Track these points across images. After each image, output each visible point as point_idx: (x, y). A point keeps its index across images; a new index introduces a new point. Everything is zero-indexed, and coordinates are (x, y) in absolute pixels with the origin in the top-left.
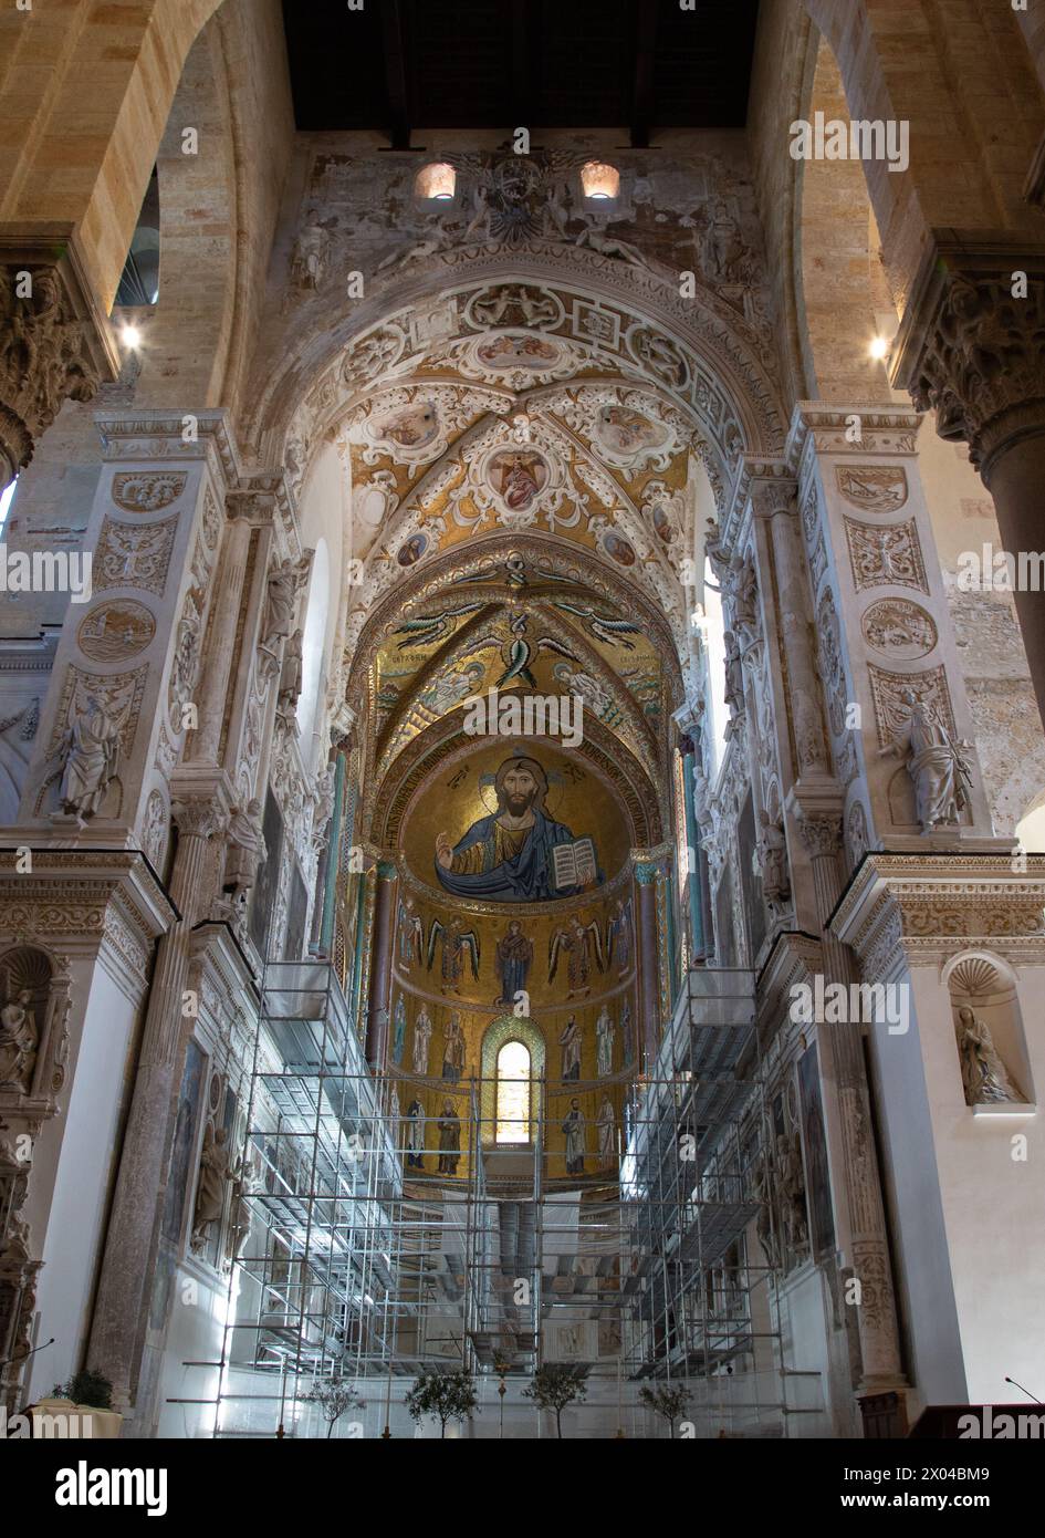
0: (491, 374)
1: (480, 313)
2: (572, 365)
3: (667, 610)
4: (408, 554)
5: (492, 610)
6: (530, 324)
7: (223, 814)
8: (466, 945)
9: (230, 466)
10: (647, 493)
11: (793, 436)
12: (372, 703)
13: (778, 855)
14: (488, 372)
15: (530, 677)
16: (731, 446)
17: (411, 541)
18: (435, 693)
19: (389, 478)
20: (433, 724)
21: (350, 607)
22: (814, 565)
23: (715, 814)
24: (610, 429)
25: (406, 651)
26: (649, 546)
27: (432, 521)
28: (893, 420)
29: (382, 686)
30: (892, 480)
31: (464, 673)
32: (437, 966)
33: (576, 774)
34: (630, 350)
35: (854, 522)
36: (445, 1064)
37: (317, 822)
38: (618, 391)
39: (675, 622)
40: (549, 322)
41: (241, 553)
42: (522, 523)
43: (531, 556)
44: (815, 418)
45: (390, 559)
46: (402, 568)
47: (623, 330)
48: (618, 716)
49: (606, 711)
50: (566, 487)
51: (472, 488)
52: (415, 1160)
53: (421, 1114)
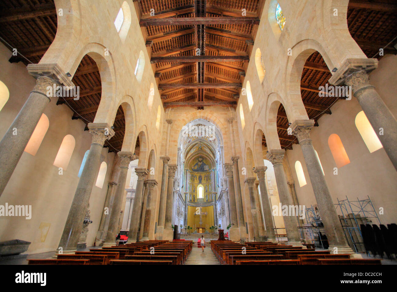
15: (201, 149)
17: (189, 141)
18: (192, 151)
20: (191, 154)
26: (213, 141)
27: (191, 139)
31: (194, 149)
32: (192, 179)
33: (206, 158)
36: (194, 189)
45: (188, 143)
49: (209, 152)
52: (191, 201)
53: (191, 196)
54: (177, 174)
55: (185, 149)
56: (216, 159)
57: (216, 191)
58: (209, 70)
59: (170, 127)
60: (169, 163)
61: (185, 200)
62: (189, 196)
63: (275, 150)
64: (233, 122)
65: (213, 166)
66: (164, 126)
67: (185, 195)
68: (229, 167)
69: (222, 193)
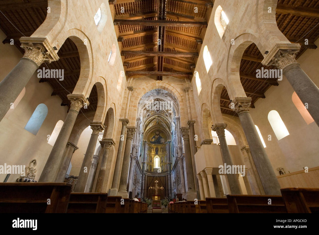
3: (170, 121)
8: (152, 149)
15: (159, 124)
17: (148, 114)
18: (150, 125)
20: (150, 128)
27: (150, 113)
31: (153, 123)
32: (150, 151)
36: (151, 160)
42: (158, 112)
45: (147, 116)
48: (167, 127)
52: (148, 170)
53: (148, 165)
54: (136, 141)
55: (144, 122)
57: (171, 161)
58: (168, 41)
59: (131, 93)
60: (128, 125)
61: (143, 170)
62: (146, 165)
63: (240, 98)
64: (189, 91)
65: (169, 139)
66: (125, 93)
67: (143, 164)
68: (186, 130)
69: (177, 161)
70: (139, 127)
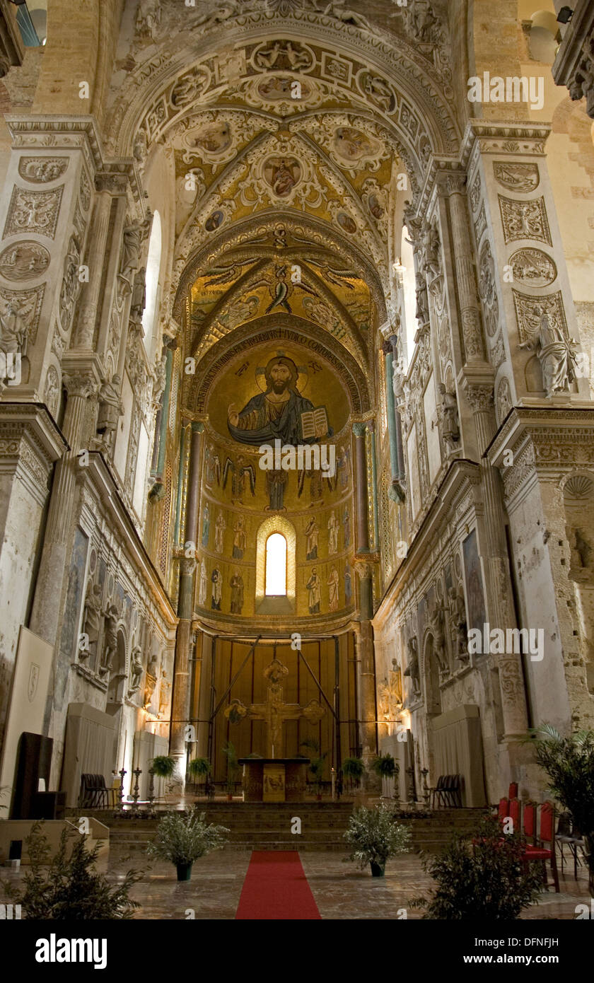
0: (267, 104)
1: (261, 59)
2: (319, 99)
3: (376, 262)
4: (212, 223)
5: (264, 262)
6: (293, 68)
7: (96, 383)
8: (247, 473)
9: (98, 155)
10: (365, 186)
11: (465, 143)
12: (188, 321)
13: (451, 411)
14: (264, 102)
15: (288, 307)
16: (424, 151)
17: (214, 215)
18: (228, 315)
19: (200, 173)
20: (227, 335)
21: (174, 257)
22: (477, 227)
23: (406, 390)
24: (342, 143)
25: (210, 288)
26: (366, 221)
27: (227, 203)
28: (531, 132)
29: (194, 310)
30: (529, 172)
31: (246, 303)
32: (229, 486)
33: (316, 367)
34: (359, 88)
35: (505, 198)
36: (234, 546)
37: (155, 394)
38: (349, 116)
39: (381, 270)
40: (306, 67)
41: (105, 214)
42: (284, 205)
43: (290, 227)
44: (481, 130)
45: (201, 227)
46: (208, 233)
47: (354, 73)
48: (344, 331)
49: (335, 328)
50: (313, 181)
51: (253, 181)
52: (216, 606)
53: (219, 578)
55: (182, 265)
56: (384, 328)
61: (181, 601)
62: (203, 573)
65: (357, 408)
70: (126, 244)
